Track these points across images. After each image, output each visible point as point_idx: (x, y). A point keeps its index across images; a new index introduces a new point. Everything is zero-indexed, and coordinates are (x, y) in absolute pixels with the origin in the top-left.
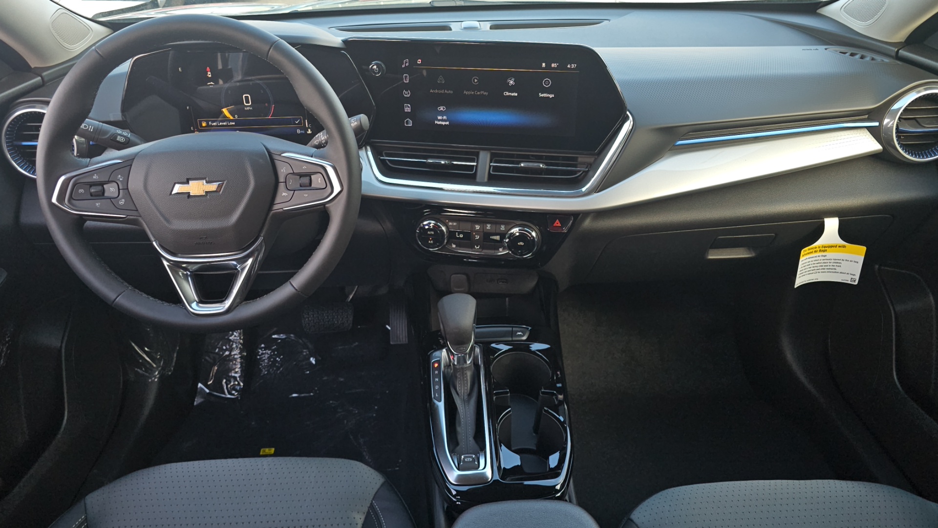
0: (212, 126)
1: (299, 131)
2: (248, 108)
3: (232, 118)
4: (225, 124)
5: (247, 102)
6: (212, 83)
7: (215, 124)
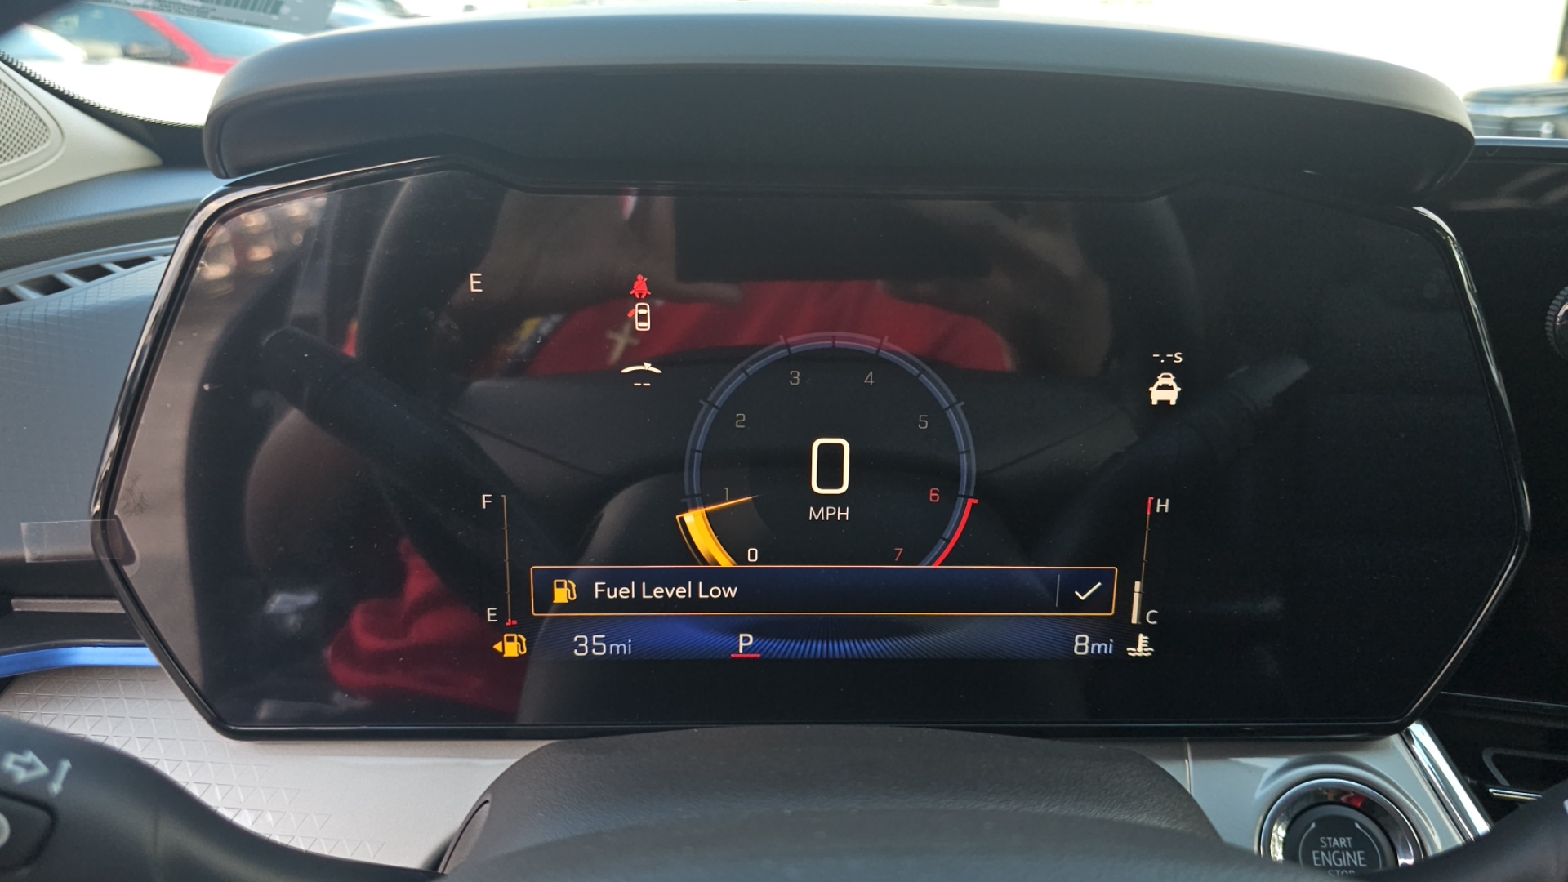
0: (604, 604)
1: (1083, 645)
2: (823, 513)
3: (725, 561)
4: (680, 592)
5: (830, 476)
6: (647, 366)
7: (622, 592)
